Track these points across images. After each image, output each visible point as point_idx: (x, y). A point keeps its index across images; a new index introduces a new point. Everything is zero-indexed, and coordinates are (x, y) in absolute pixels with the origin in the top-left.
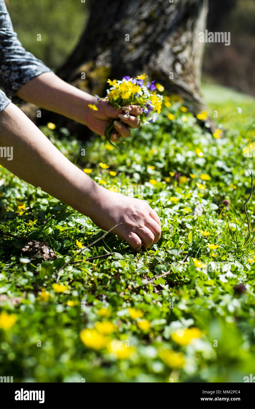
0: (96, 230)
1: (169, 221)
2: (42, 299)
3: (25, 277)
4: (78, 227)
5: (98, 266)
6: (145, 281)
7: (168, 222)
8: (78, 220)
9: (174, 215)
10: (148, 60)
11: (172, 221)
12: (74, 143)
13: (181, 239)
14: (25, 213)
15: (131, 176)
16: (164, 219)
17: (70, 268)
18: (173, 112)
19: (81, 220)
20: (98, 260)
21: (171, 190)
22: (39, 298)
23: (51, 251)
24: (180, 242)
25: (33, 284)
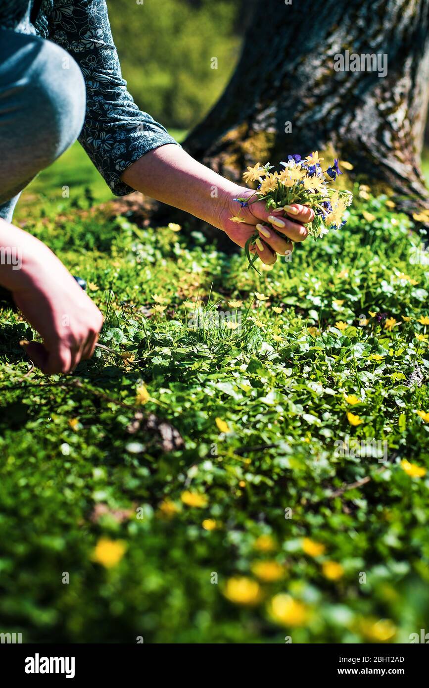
0: (249, 403)
1: (368, 394)
2: (165, 514)
3: (135, 475)
4: (220, 397)
5: (253, 463)
6: (328, 493)
7: (366, 394)
8: (220, 386)
9: (377, 382)
10: (337, 123)
11: (373, 393)
12: (214, 255)
13: (387, 424)
14: (134, 369)
15: (305, 313)
16: (360, 390)
17: (208, 465)
18: (374, 210)
19: (225, 385)
20: (252, 455)
21: (371, 341)
22: (159, 514)
23: (176, 434)
24: (385, 429)
25: (149, 488)
